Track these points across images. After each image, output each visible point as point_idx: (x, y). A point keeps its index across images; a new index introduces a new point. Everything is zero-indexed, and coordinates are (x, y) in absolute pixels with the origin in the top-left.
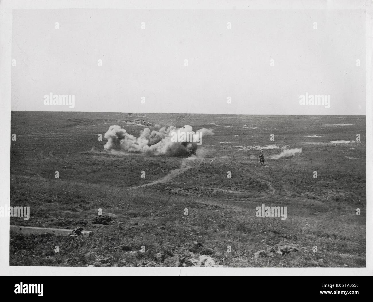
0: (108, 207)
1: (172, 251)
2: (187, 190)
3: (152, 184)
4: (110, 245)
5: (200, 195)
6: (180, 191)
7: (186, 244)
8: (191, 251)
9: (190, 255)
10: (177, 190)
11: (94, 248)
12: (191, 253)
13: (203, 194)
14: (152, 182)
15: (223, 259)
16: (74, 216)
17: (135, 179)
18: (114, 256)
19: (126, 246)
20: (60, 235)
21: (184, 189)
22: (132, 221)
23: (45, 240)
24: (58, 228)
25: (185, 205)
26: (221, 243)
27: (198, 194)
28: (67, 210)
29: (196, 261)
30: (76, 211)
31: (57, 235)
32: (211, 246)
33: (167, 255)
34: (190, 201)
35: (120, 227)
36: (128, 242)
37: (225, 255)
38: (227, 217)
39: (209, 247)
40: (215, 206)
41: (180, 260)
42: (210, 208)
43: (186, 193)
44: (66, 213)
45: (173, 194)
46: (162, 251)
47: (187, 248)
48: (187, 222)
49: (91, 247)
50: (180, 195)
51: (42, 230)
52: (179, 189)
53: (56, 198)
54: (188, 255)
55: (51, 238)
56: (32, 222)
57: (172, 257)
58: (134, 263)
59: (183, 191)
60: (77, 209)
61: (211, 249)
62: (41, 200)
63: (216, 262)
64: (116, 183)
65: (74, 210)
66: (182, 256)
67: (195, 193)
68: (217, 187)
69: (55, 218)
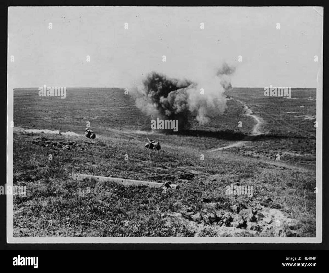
0: (191, 165)
1: (245, 204)
2: (258, 153)
3: (228, 147)
4: (193, 197)
5: (269, 158)
6: (253, 153)
7: (257, 199)
8: (262, 205)
9: (262, 209)
10: (250, 153)
11: (180, 199)
12: (263, 207)
13: (272, 156)
14: (228, 146)
15: (291, 213)
16: (164, 172)
17: (214, 143)
18: (197, 206)
19: (207, 198)
20: (153, 187)
21: (255, 152)
22: (211, 177)
23: (141, 191)
24: (152, 181)
25: (256, 165)
26: (289, 199)
27: (267, 156)
28: (158, 167)
29: (267, 213)
30: (166, 168)
31: (151, 187)
32: (280, 202)
33: (241, 208)
34: (260, 162)
35: (201, 182)
36: (208, 195)
37: (293, 210)
38: (294, 177)
39: (279, 202)
40: (283, 167)
41: (253, 213)
42: (279, 169)
43: (257, 155)
44: (158, 170)
45: (246, 156)
46: (237, 204)
47: (259, 202)
48: (258, 180)
49: (178, 198)
50: (252, 157)
51: (138, 182)
52: (251, 152)
53: (149, 157)
54: (260, 208)
55: (146, 189)
56: (131, 176)
57: (246, 210)
58: (214, 213)
59: (255, 153)
60: (166, 166)
61: (280, 204)
62: (137, 158)
63: (285, 215)
64: (198, 146)
65: (164, 167)
66: (254, 209)
67: (266, 156)
68: (285, 151)
69: (148, 173)
